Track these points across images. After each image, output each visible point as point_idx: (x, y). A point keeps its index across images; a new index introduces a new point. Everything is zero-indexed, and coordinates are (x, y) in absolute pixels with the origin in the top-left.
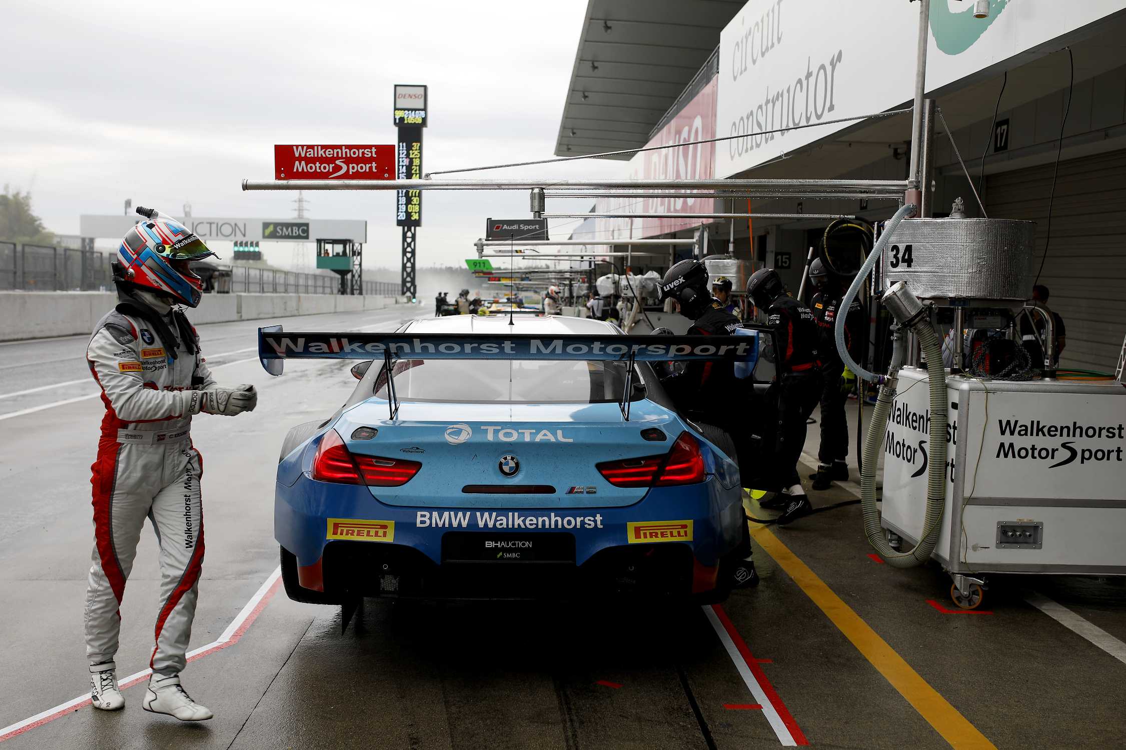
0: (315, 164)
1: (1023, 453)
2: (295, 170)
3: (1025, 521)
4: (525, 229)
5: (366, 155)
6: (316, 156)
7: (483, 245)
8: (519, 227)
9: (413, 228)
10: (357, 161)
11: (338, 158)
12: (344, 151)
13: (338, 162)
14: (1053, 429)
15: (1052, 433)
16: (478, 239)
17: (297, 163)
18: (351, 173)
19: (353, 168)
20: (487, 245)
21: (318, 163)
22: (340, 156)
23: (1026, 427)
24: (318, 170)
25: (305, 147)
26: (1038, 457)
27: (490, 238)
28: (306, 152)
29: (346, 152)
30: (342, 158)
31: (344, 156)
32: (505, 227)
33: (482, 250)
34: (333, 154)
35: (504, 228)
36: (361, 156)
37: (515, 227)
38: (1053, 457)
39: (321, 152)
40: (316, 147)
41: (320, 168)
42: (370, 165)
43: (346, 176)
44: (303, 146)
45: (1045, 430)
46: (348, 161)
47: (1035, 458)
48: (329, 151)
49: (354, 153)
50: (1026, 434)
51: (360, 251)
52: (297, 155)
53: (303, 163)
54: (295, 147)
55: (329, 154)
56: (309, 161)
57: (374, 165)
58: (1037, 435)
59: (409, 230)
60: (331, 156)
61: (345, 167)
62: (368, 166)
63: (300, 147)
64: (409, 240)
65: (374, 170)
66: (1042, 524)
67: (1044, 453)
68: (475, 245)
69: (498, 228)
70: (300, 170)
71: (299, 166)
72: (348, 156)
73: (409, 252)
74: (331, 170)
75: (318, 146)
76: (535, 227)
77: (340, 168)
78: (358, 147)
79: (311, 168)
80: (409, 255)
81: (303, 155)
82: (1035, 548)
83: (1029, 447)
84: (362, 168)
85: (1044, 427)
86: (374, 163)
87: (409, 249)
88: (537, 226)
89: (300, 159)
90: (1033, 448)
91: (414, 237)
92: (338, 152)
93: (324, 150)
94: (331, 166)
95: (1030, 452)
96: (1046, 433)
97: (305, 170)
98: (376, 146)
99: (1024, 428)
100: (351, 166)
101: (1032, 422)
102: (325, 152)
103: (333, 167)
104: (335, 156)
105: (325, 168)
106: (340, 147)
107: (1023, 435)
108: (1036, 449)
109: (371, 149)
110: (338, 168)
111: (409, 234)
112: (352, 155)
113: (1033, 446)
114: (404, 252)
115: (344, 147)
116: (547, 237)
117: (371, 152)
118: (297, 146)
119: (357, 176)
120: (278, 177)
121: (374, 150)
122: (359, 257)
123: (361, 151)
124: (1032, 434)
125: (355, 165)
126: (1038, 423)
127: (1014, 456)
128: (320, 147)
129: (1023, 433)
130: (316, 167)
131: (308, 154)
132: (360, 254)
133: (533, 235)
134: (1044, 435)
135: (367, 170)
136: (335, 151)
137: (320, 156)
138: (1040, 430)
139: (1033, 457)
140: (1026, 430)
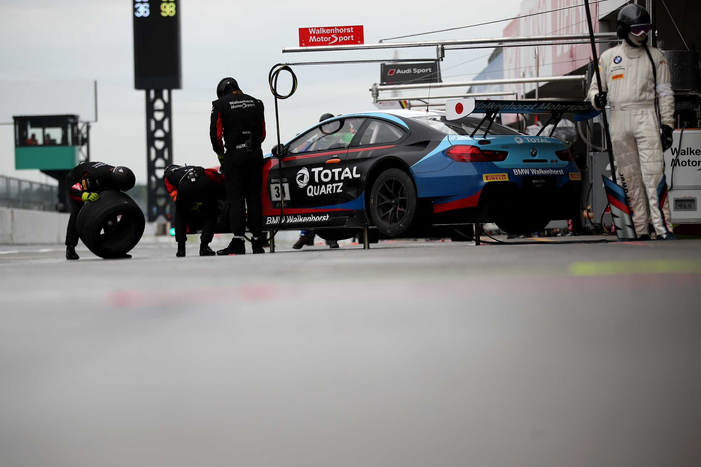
0: (320, 37)
1: (684, 164)
2: (310, 41)
3: (687, 197)
4: (418, 72)
5: (348, 32)
6: (321, 33)
7: (377, 90)
8: (412, 71)
9: (165, 93)
10: (343, 35)
11: (333, 34)
12: (336, 30)
13: (333, 36)
14: (698, 151)
15: (698, 153)
16: (373, 84)
17: (311, 37)
18: (340, 41)
19: (341, 39)
20: (382, 90)
21: (322, 37)
22: (334, 32)
23: (685, 151)
24: (322, 41)
25: (315, 29)
26: (691, 166)
27: (385, 83)
28: (316, 31)
29: (337, 30)
30: (335, 33)
31: (336, 32)
32: (399, 71)
33: (377, 95)
34: (330, 32)
35: (397, 72)
36: (345, 32)
37: (409, 71)
38: (699, 165)
39: (324, 31)
40: (321, 29)
41: (323, 40)
42: (350, 37)
43: (337, 43)
44: (314, 28)
45: (694, 152)
46: (338, 35)
47: (690, 166)
48: (328, 30)
49: (342, 31)
50: (685, 154)
51: (85, 136)
52: (311, 33)
53: (314, 37)
54: (309, 29)
55: (328, 32)
56: (317, 36)
57: (352, 36)
58: (690, 154)
59: (159, 95)
60: (329, 32)
61: (336, 39)
62: (349, 37)
63: (312, 29)
64: (159, 116)
65: (352, 39)
66: (696, 198)
67: (694, 163)
68: (370, 90)
69: (391, 72)
70: (313, 41)
71: (312, 39)
72: (338, 32)
73: (160, 139)
74: (329, 40)
75: (322, 28)
76: (428, 71)
77: (334, 39)
78: (343, 27)
79: (319, 40)
80: (160, 145)
81: (314, 33)
82: (693, 210)
83: (687, 161)
84: (346, 38)
85: (693, 150)
86: (352, 35)
87: (159, 134)
88: (430, 69)
89: (313, 35)
90: (689, 161)
91: (168, 110)
92: (333, 31)
93: (325, 30)
94: (329, 38)
95: (687, 163)
96: (695, 154)
97: (316, 41)
98: (353, 27)
99: (683, 151)
100: (340, 37)
101: (688, 148)
102: (326, 31)
103: (330, 39)
104: (331, 32)
105: (326, 39)
106: (334, 28)
107: (683, 155)
108: (690, 161)
109: (350, 28)
110: (333, 39)
111: (159, 104)
112: (341, 32)
113: (689, 160)
114: (151, 139)
115: (336, 28)
116: (440, 79)
117: (351, 30)
118: (311, 28)
119: (343, 43)
120: (301, 45)
121: (352, 28)
122: (84, 149)
123: (345, 29)
124: (688, 154)
125: (342, 37)
126: (690, 148)
127: (679, 165)
128: (323, 28)
129: (683, 154)
130: (321, 39)
131: (317, 32)
132: (86, 141)
133: (426, 78)
134: (694, 154)
135: (349, 40)
136: (331, 30)
137: (323, 33)
138: (692, 152)
139: (689, 165)
140: (685, 152)
